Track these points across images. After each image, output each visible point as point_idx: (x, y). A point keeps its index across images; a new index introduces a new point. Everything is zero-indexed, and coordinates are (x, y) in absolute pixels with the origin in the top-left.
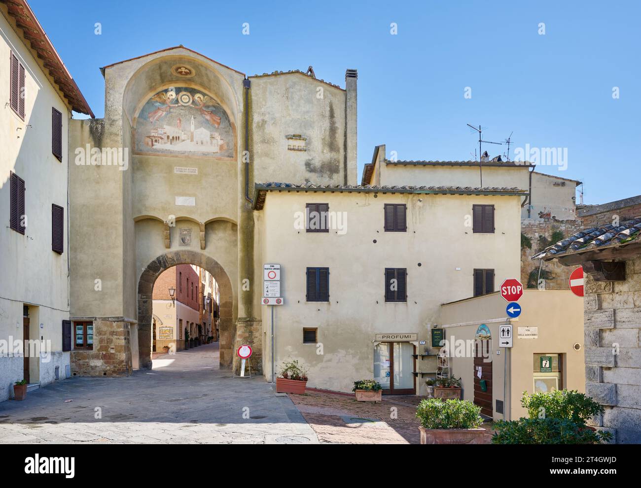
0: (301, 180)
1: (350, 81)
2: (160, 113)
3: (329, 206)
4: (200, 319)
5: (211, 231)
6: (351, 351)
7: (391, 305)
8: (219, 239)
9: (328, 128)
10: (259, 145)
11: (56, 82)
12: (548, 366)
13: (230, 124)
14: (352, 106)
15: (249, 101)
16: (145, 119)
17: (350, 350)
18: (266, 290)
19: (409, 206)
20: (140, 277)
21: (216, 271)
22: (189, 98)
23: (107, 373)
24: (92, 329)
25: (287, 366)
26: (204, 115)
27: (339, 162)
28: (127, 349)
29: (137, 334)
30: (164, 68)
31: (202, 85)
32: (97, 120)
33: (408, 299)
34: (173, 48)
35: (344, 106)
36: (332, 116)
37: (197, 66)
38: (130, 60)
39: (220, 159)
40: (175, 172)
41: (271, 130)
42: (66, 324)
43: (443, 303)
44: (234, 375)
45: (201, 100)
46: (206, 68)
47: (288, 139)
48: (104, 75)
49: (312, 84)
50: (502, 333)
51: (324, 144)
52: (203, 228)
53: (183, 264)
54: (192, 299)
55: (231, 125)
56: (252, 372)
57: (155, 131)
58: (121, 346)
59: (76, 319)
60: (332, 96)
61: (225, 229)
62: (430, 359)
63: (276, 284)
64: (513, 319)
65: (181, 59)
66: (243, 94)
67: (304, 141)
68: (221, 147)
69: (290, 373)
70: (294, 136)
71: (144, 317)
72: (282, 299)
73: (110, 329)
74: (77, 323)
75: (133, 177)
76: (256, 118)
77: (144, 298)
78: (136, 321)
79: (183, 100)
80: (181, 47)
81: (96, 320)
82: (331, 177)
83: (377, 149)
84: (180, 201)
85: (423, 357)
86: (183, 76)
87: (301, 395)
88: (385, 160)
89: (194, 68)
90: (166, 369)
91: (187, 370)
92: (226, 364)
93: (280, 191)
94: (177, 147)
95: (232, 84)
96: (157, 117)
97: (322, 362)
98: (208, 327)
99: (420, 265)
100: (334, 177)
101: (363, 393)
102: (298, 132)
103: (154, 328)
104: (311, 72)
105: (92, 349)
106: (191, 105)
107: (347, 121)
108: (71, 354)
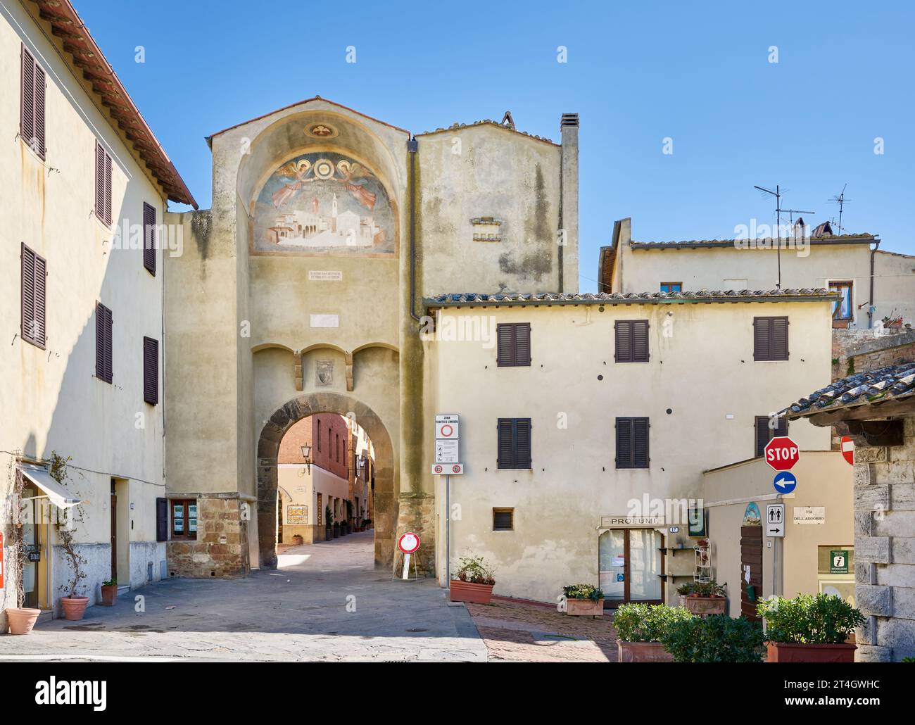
0: (493, 285)
1: (567, 131)
2: (288, 193)
3: (531, 326)
4: (350, 492)
5: (361, 364)
6: (564, 542)
7: (625, 472)
8: (374, 376)
9: (534, 205)
10: (431, 236)
11: (148, 166)
12: (842, 564)
13: (389, 203)
14: (570, 170)
15: (416, 171)
16: (267, 203)
17: (562, 541)
18: (438, 452)
19: (652, 323)
20: (260, 435)
21: (369, 421)
22: (329, 166)
23: (216, 573)
24: (195, 509)
25: (465, 563)
26: (351, 192)
27: (550, 255)
28: (244, 538)
29: (257, 517)
30: (294, 129)
31: (348, 147)
32: (202, 212)
33: (651, 464)
34: (306, 102)
35: (558, 170)
36: (540, 186)
37: (341, 124)
38: (247, 123)
39: (374, 256)
40: (310, 278)
41: (449, 213)
42: (161, 503)
43: (704, 470)
44: (394, 577)
45: (347, 170)
46: (354, 126)
47: (474, 224)
48: (211, 147)
49: (509, 140)
50: (770, 516)
51: (527, 229)
52: (350, 360)
53: (322, 412)
54: (338, 461)
55: (391, 205)
56: (421, 573)
57: (282, 220)
58: (236, 534)
59: (173, 496)
60: (541, 155)
61: (382, 360)
62: (686, 555)
63: (453, 443)
64: (786, 496)
65: (317, 116)
66: (407, 162)
67: (498, 227)
68: (376, 238)
69: (469, 574)
70: (483, 219)
71: (266, 492)
72: (461, 466)
73: (219, 509)
74: (176, 502)
75: (250, 288)
76: (426, 196)
77: (266, 464)
78: (255, 498)
79: (321, 172)
80: (318, 98)
81: (200, 497)
82: (538, 279)
83: (618, 226)
84: (317, 321)
85: (675, 551)
86: (321, 137)
87: (486, 605)
88: (631, 242)
89: (336, 126)
90: (296, 568)
91: (328, 570)
92: (384, 562)
93: (458, 308)
94: (313, 241)
95: (391, 147)
96: (283, 199)
97: (521, 558)
98: (363, 504)
99: (669, 411)
100: (542, 280)
101: (575, 603)
102: (488, 214)
103: (280, 507)
104: (509, 120)
105: (196, 539)
106: (333, 179)
107: (563, 192)
108: (167, 546)
